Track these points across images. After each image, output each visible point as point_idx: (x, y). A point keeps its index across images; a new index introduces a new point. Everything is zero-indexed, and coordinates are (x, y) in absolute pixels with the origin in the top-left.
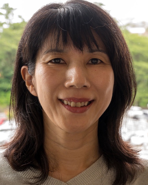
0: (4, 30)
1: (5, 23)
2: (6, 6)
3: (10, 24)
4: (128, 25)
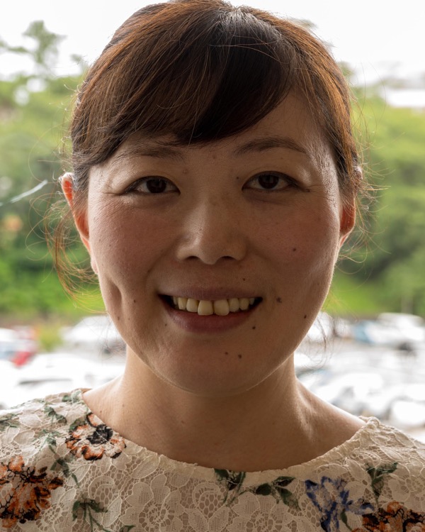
0: (33, 96)
1: (33, 77)
2: (37, 30)
3: (47, 80)
4: (384, 83)
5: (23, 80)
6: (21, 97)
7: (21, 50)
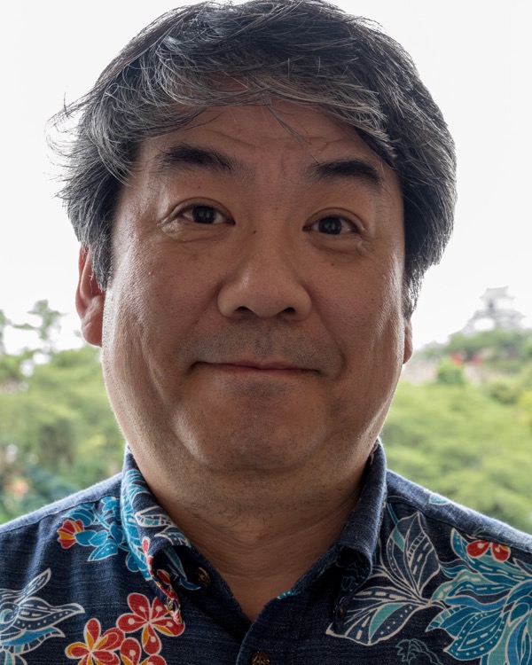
5: (29, 355)
6: (27, 369)
7: (26, 327)
